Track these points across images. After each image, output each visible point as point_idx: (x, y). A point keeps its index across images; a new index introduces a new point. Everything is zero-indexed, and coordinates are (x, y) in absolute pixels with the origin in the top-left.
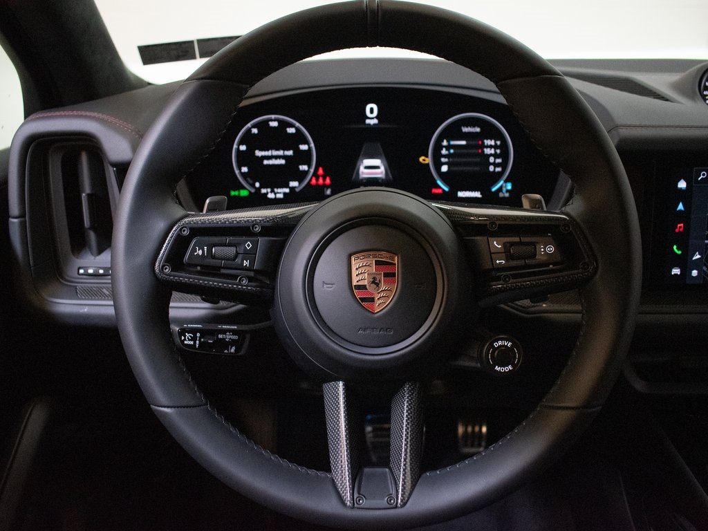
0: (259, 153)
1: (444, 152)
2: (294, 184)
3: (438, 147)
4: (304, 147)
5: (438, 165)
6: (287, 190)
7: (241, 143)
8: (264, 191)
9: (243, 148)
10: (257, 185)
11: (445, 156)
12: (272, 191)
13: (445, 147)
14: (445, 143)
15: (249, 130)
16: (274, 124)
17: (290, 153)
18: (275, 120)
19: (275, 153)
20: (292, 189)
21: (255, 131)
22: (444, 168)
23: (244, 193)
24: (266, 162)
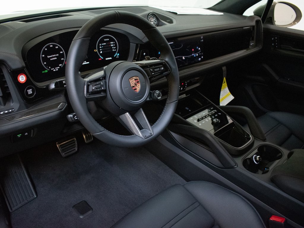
0: (48, 57)
1: (100, 47)
2: (60, 65)
3: (99, 46)
4: (61, 52)
5: (99, 51)
6: (59, 68)
7: (42, 55)
8: (52, 69)
9: (43, 56)
10: (50, 68)
11: (101, 49)
12: (55, 69)
13: (100, 46)
14: (100, 45)
15: (44, 49)
16: (51, 46)
17: (58, 55)
18: (51, 45)
19: (53, 56)
20: (60, 67)
21: (46, 49)
22: (101, 52)
23: (46, 71)
24: (51, 59)
